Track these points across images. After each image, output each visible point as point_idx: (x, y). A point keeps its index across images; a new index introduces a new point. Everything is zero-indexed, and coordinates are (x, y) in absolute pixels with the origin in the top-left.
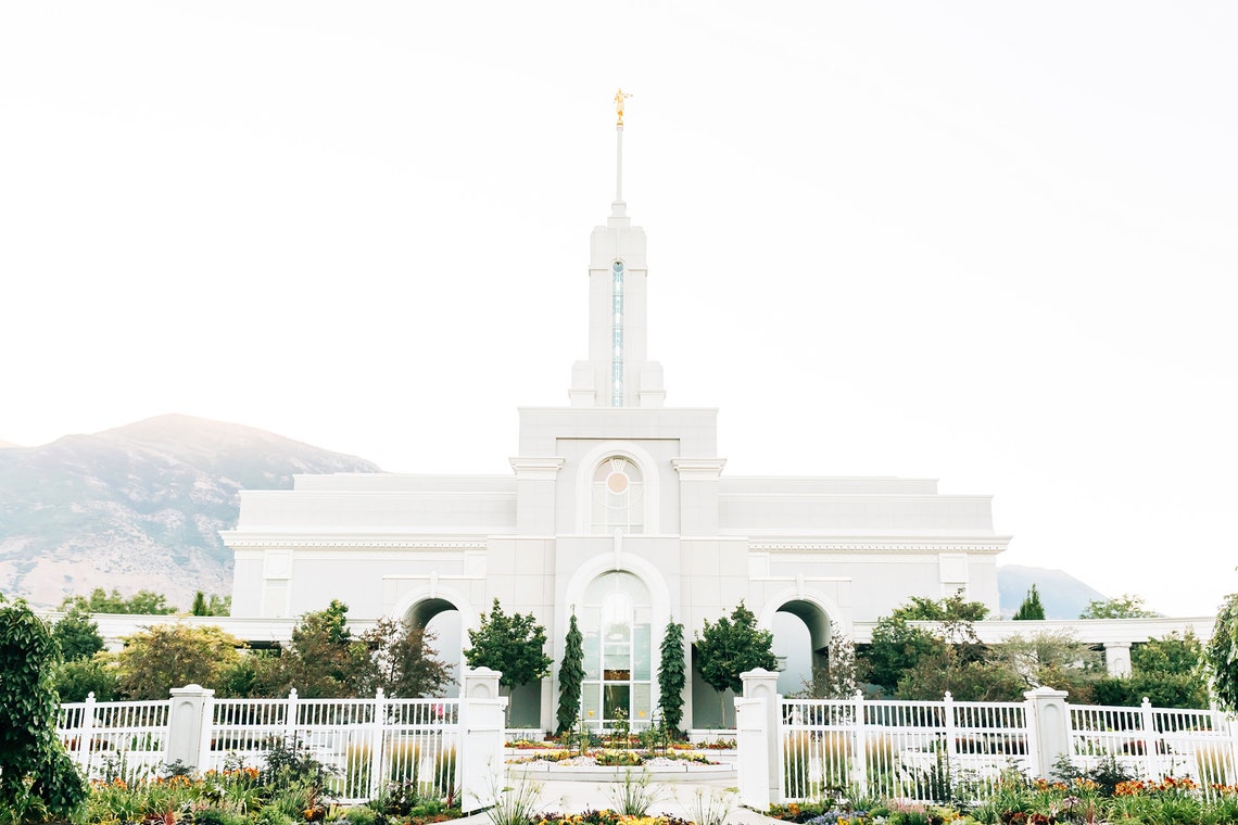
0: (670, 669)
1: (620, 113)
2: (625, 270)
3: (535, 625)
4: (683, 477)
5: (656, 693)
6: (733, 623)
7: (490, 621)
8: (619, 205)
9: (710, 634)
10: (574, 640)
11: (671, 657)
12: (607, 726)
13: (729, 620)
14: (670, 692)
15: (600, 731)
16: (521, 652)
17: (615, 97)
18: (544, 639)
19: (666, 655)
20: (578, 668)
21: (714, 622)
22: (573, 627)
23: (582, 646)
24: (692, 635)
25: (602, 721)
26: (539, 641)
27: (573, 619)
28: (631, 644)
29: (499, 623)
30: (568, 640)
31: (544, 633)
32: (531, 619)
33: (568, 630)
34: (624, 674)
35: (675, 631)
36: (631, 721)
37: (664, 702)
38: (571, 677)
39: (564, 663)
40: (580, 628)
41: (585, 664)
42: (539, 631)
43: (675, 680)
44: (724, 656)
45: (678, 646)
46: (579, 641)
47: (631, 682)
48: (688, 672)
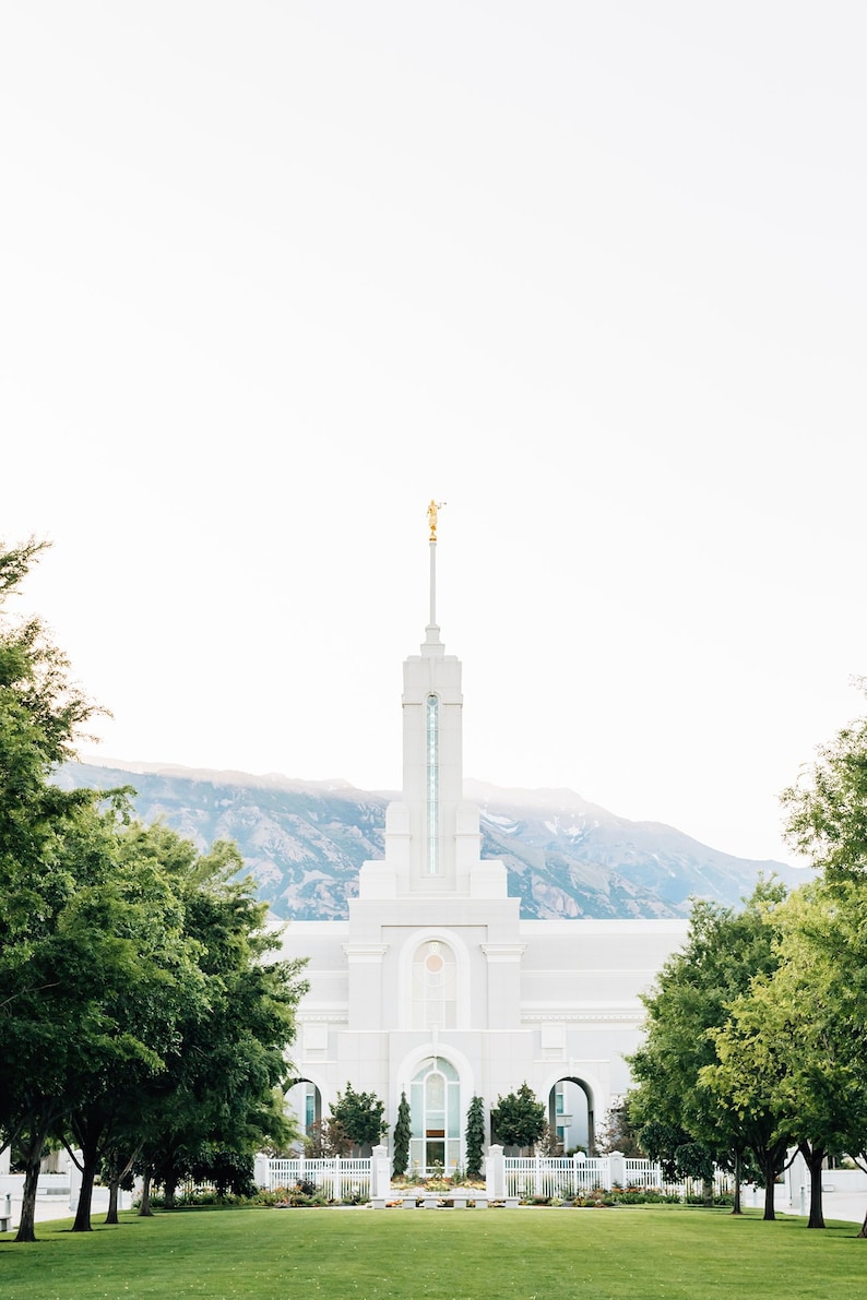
0: (473, 1131)
1: (433, 528)
2: (440, 704)
3: (377, 1100)
4: (490, 959)
5: (464, 1147)
6: (518, 1097)
7: (344, 1097)
8: (433, 629)
9: (503, 1105)
10: (404, 1110)
11: (474, 1122)
12: (429, 1171)
13: (516, 1095)
14: (473, 1146)
15: (424, 1175)
16: (368, 1120)
17: (427, 509)
18: (383, 1109)
19: (471, 1120)
20: (407, 1131)
21: (505, 1097)
22: (404, 1100)
23: (410, 1114)
24: (490, 1105)
25: (425, 1168)
26: (379, 1112)
27: (403, 1094)
28: (446, 1111)
29: (351, 1099)
30: (400, 1110)
31: (383, 1106)
32: (374, 1096)
33: (399, 1102)
34: (441, 1134)
35: (477, 1103)
36: (446, 1168)
37: (469, 1154)
38: (402, 1137)
39: (398, 1126)
40: (408, 1101)
41: (412, 1127)
42: (379, 1104)
43: (477, 1138)
44: (512, 1121)
45: (480, 1114)
46: (408, 1110)
47: (446, 1140)
48: (487, 1132)
